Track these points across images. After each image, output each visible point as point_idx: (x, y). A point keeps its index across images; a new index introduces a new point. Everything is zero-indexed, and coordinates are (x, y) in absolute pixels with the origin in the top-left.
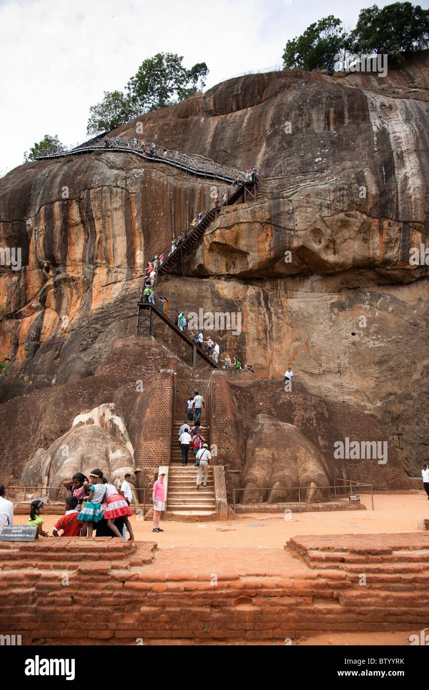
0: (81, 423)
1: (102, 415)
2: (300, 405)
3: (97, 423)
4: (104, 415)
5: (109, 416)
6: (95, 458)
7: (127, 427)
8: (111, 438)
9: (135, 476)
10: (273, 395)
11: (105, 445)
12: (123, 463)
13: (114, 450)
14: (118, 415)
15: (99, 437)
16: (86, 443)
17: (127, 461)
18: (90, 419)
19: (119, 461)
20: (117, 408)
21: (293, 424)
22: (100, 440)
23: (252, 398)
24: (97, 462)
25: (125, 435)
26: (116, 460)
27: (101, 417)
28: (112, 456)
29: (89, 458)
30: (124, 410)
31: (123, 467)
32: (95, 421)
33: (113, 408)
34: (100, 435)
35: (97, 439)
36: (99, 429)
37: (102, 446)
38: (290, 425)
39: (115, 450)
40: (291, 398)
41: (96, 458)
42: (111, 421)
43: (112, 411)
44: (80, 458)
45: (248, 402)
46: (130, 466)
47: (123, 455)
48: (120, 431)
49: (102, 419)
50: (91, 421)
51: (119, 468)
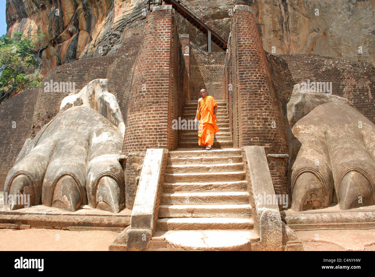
0: (69, 105)
1: (91, 93)
2: (349, 72)
3: (86, 104)
4: (94, 93)
5: (99, 93)
6: (70, 143)
7: (120, 105)
8: (100, 119)
9: (119, 166)
10: (312, 61)
11: (89, 128)
12: (106, 149)
13: (99, 133)
14: (110, 91)
15: (85, 119)
16: (66, 126)
17: (113, 146)
18: (78, 99)
19: (101, 147)
20: (109, 83)
21: (342, 97)
22: (85, 122)
23: (286, 65)
24: (70, 149)
25: (117, 114)
26: (99, 145)
27: (91, 96)
28: (95, 140)
29: (63, 144)
30: (116, 83)
31: (104, 154)
32: (84, 102)
33: (104, 83)
34: (87, 117)
35: (81, 121)
36: (87, 110)
37: (84, 129)
38: (339, 97)
39: (101, 133)
40: (336, 64)
41: (72, 143)
42: (102, 99)
43: (103, 87)
44: (52, 144)
45: (281, 69)
46: (116, 152)
47: (110, 138)
48: (111, 110)
49: (92, 97)
50: (79, 102)
51: (99, 155)
